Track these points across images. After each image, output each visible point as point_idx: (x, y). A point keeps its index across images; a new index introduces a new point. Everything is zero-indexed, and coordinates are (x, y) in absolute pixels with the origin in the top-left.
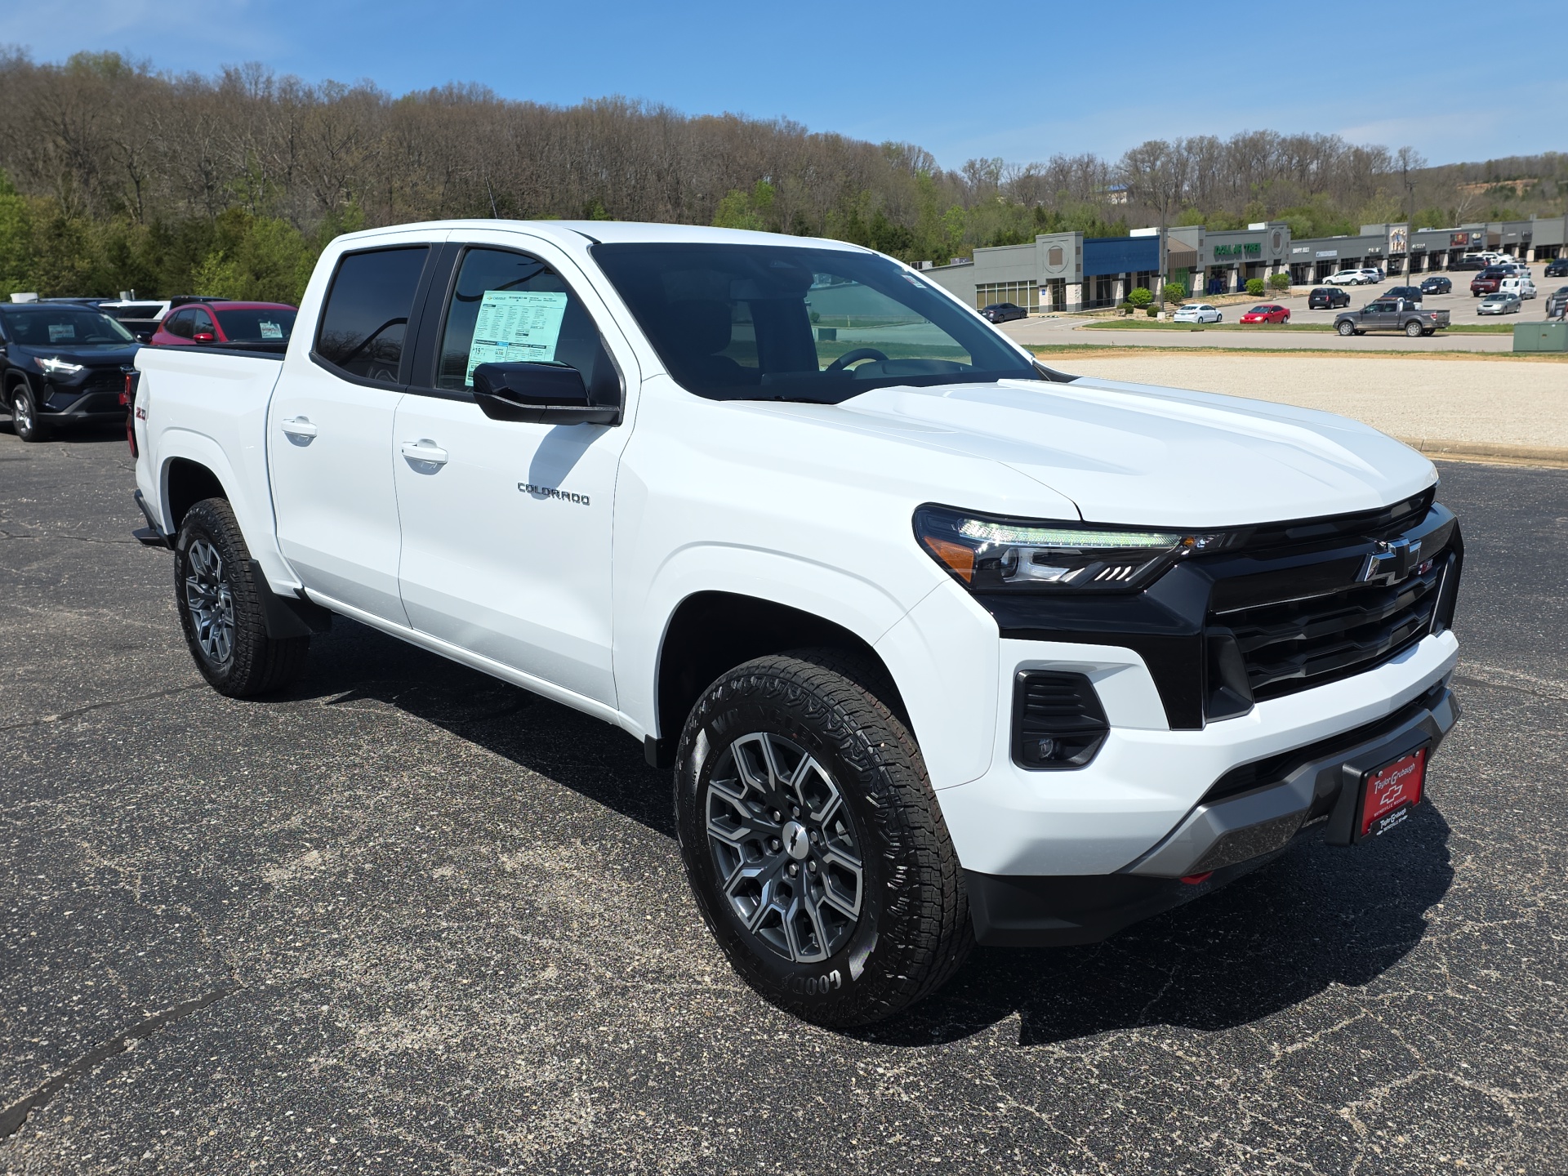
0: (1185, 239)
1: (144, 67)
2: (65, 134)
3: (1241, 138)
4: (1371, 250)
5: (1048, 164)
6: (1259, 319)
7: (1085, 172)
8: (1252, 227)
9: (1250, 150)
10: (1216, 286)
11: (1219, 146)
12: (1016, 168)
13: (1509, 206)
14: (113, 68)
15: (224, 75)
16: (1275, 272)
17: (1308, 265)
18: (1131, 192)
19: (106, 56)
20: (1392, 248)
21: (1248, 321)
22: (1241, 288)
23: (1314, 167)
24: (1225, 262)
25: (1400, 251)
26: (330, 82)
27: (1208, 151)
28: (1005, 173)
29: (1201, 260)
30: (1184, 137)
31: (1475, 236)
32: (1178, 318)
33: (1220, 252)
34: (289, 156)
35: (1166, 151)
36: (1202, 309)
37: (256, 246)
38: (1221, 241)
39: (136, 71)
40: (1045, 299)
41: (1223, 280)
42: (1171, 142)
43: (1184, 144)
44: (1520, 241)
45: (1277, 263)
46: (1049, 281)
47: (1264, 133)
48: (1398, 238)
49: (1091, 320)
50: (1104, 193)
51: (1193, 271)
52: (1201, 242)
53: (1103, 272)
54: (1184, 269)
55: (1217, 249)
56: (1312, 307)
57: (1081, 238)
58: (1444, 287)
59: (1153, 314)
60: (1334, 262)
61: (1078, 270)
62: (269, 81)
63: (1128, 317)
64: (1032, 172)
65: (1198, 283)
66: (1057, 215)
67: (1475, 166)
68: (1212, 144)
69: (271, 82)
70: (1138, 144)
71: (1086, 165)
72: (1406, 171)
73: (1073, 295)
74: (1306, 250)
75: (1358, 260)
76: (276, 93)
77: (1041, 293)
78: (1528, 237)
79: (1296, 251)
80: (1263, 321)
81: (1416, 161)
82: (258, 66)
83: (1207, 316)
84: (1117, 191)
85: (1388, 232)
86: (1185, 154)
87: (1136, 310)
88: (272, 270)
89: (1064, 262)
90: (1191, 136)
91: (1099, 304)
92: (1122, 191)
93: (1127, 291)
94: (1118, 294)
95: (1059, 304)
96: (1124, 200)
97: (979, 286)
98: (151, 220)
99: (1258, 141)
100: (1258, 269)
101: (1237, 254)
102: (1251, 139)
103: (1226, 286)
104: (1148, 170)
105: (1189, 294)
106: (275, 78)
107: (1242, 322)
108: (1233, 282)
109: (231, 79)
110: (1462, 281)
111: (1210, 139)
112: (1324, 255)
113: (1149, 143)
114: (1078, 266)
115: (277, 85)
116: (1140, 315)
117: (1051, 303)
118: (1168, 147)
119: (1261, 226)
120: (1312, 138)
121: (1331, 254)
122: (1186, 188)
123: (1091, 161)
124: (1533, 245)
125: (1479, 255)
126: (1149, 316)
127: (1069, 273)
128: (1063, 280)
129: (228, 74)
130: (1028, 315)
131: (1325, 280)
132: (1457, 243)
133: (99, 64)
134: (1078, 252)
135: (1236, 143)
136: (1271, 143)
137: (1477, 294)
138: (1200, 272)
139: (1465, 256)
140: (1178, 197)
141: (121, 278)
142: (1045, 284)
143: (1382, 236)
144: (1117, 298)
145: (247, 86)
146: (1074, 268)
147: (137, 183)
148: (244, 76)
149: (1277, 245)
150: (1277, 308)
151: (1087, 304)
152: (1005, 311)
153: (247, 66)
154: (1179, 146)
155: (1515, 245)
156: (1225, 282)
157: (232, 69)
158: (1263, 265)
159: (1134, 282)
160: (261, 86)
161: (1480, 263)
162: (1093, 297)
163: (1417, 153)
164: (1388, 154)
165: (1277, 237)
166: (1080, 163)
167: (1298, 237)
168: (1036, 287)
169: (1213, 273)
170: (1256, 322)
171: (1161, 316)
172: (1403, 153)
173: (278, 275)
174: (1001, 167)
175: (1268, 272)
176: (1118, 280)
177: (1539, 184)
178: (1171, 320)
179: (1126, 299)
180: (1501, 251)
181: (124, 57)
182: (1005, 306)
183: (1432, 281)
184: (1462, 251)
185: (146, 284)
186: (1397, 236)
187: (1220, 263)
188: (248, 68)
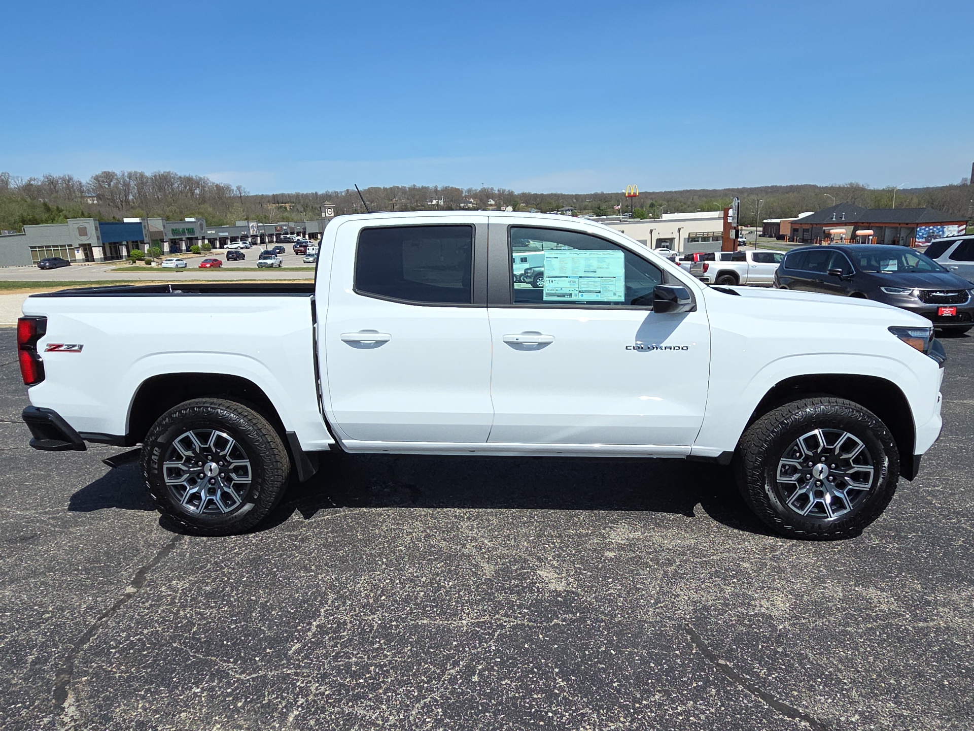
0: (156, 224)
3: (157, 174)
4: (243, 233)
5: (42, 179)
6: (208, 265)
7: (68, 185)
8: (187, 220)
9: (163, 181)
10: (175, 249)
11: (147, 178)
12: (20, 179)
13: (286, 214)
16: (203, 242)
17: (216, 239)
18: (99, 197)
20: (252, 233)
21: (203, 267)
22: (188, 250)
23: (197, 191)
24: (178, 237)
25: (255, 234)
27: (141, 180)
28: (12, 182)
29: (166, 235)
30: (125, 171)
31: (284, 228)
32: (164, 265)
33: (174, 232)
35: (115, 177)
36: (176, 260)
38: (175, 226)
40: (80, 255)
41: (178, 246)
42: (118, 172)
43: (126, 174)
44: (302, 230)
45: (203, 238)
46: (81, 245)
47: (169, 173)
48: (253, 227)
49: (114, 267)
50: (82, 197)
51: (162, 241)
52: (164, 227)
53: (113, 241)
54: (157, 241)
55: (173, 230)
56: (228, 260)
57: (97, 222)
58: (282, 251)
59: (149, 263)
60: (227, 238)
61: (98, 239)
63: (134, 265)
64: (32, 182)
65: (166, 247)
66: (58, 208)
67: (267, 196)
68: (142, 176)
70: (99, 172)
71: (68, 181)
72: (241, 196)
73: (97, 253)
74: (214, 232)
75: (238, 237)
77: (76, 252)
78: (305, 229)
79: (209, 232)
80: (210, 267)
81: (245, 192)
83: (180, 264)
84: (90, 197)
85: (248, 224)
86: (128, 180)
87: (137, 261)
89: (89, 233)
90: (129, 171)
91: (112, 258)
92: (94, 197)
93: (128, 252)
94: (124, 252)
95: (89, 257)
96: (95, 202)
97: (31, 247)
99: (167, 176)
100: (194, 241)
101: (184, 233)
102: (163, 175)
103: (180, 249)
104: (107, 186)
105: (163, 253)
107: (200, 267)
108: (184, 247)
110: (289, 247)
111: (140, 173)
112: (222, 234)
113: (105, 172)
114: (98, 237)
116: (142, 264)
117: (84, 257)
118: (116, 175)
119: (193, 220)
120: (194, 177)
121: (226, 234)
122: (131, 197)
123: (70, 179)
124: (307, 233)
125: (288, 236)
126: (147, 264)
127: (93, 241)
128: (89, 245)
130: (71, 264)
131: (225, 246)
132: (278, 231)
134: (96, 229)
135: (155, 176)
136: (174, 178)
137: (297, 254)
138: (166, 242)
139: (282, 236)
140: (127, 202)
142: (78, 246)
143: (246, 226)
144: (124, 255)
146: (96, 238)
149: (202, 229)
150: (216, 260)
151: (106, 258)
152: (56, 262)
154: (123, 175)
155: (300, 232)
156: (179, 247)
158: (197, 239)
159: (131, 247)
161: (289, 240)
162: (109, 254)
163: (244, 188)
164: (232, 188)
165: (201, 225)
166: (64, 179)
167: (210, 225)
168: (73, 250)
169: (172, 242)
170: (206, 267)
171: (153, 264)
172: (239, 188)
174: (8, 178)
175: (200, 242)
176: (122, 245)
177: (296, 205)
178: (160, 266)
179: (129, 256)
180: (296, 235)
182: (55, 259)
183: (277, 248)
184: (281, 234)
186: (253, 226)
187: (175, 237)
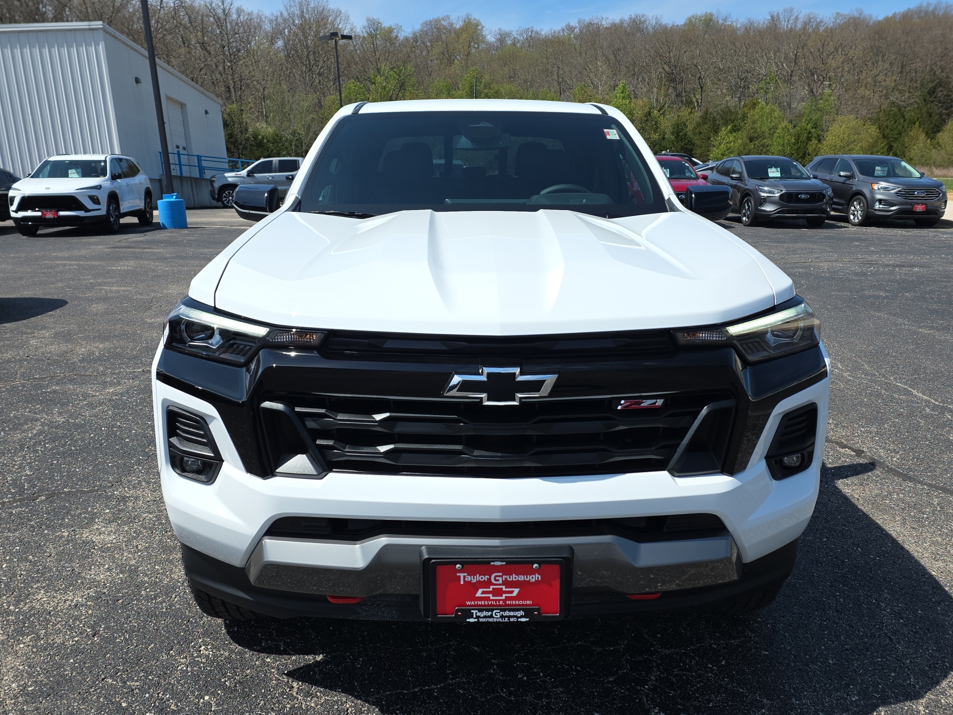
1: (725, 20)
2: (669, 63)
14: (708, 22)
15: (770, 18)
19: (706, 15)
26: (838, 14)
34: (793, 65)
37: (754, 122)
39: (721, 22)
62: (797, 18)
69: (798, 19)
76: (799, 26)
82: (792, 10)
88: (762, 136)
98: (704, 109)
106: (801, 16)
109: (774, 20)
115: (802, 20)
129: (772, 17)
133: (701, 20)
141: (675, 143)
145: (783, 23)
147: (702, 88)
148: (782, 17)
153: (785, 10)
157: (776, 13)
160: (791, 22)
173: (764, 139)
181: (715, 15)
185: (688, 146)
188: (785, 12)
